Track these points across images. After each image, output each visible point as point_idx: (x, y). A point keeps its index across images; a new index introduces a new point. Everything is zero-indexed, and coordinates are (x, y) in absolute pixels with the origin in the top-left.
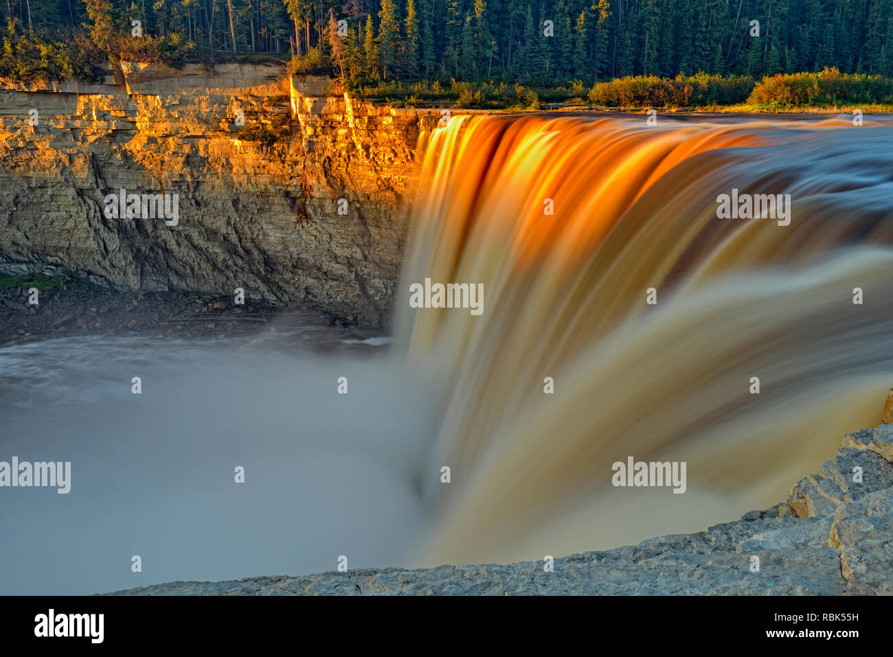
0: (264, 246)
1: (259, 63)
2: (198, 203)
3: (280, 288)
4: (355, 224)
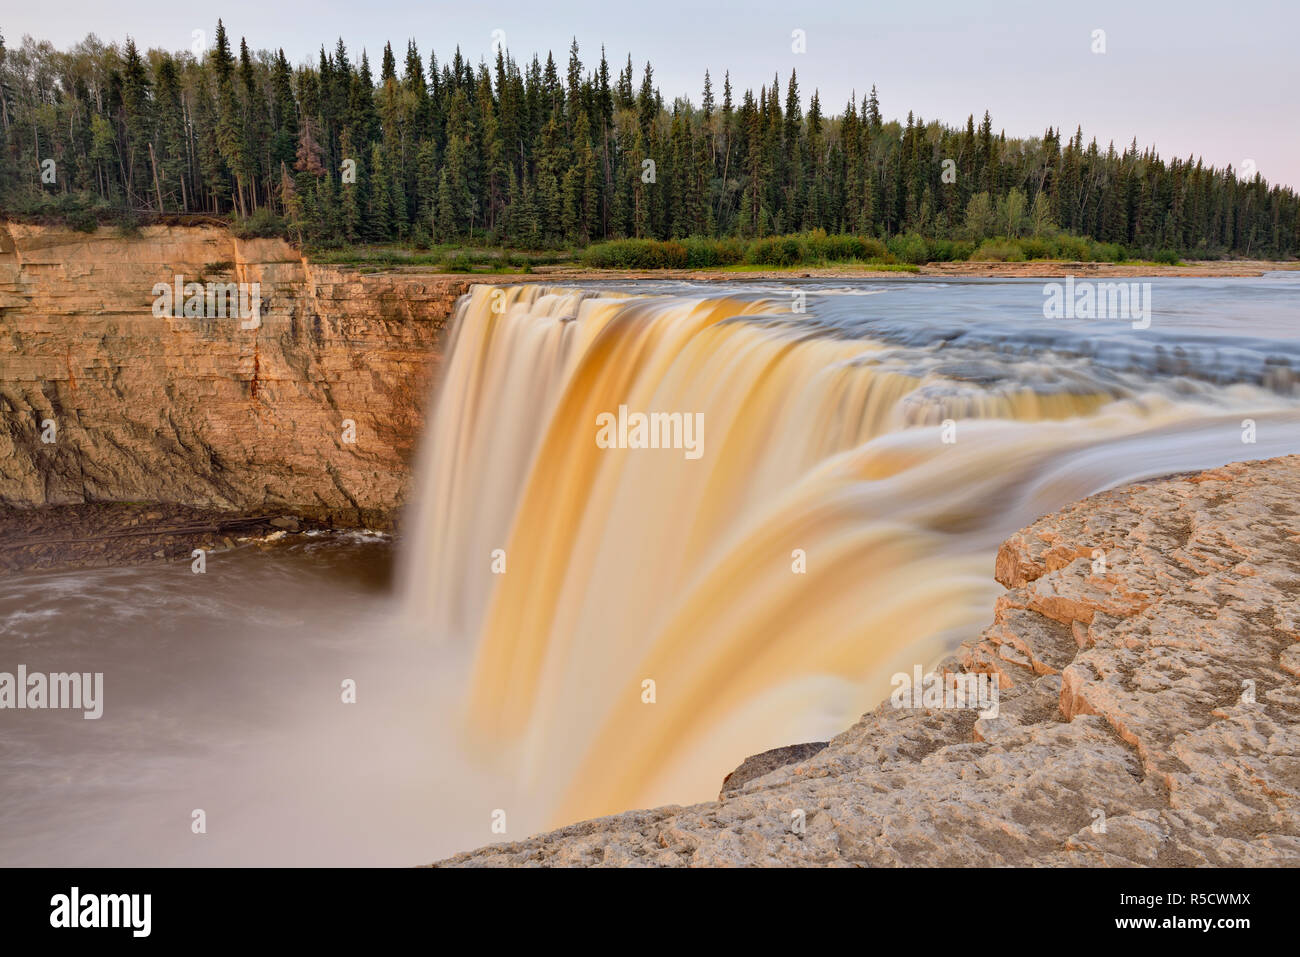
0: (210, 440)
1: (194, 225)
2: (120, 394)
3: (232, 489)
4: (323, 409)
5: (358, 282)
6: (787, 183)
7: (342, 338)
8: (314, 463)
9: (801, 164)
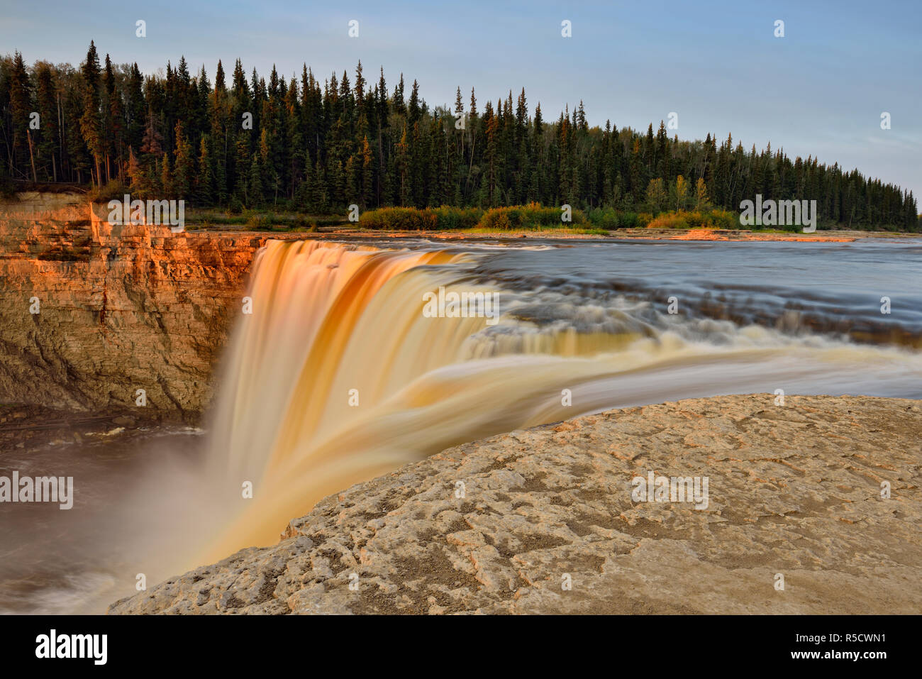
0: (67, 356)
1: (60, 192)
3: (83, 394)
4: (156, 333)
5: (183, 236)
6: (517, 169)
7: (170, 279)
8: (148, 375)
9: (526, 156)
